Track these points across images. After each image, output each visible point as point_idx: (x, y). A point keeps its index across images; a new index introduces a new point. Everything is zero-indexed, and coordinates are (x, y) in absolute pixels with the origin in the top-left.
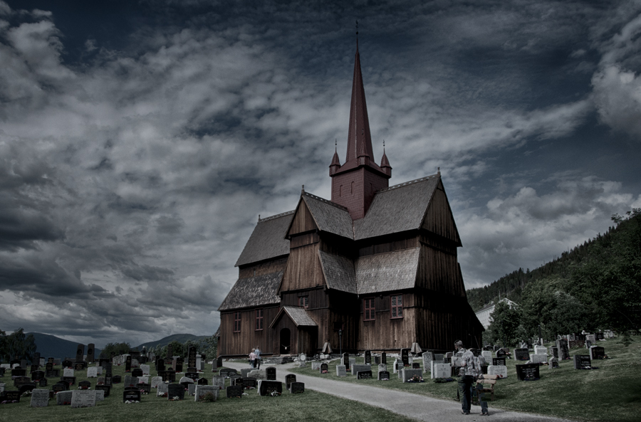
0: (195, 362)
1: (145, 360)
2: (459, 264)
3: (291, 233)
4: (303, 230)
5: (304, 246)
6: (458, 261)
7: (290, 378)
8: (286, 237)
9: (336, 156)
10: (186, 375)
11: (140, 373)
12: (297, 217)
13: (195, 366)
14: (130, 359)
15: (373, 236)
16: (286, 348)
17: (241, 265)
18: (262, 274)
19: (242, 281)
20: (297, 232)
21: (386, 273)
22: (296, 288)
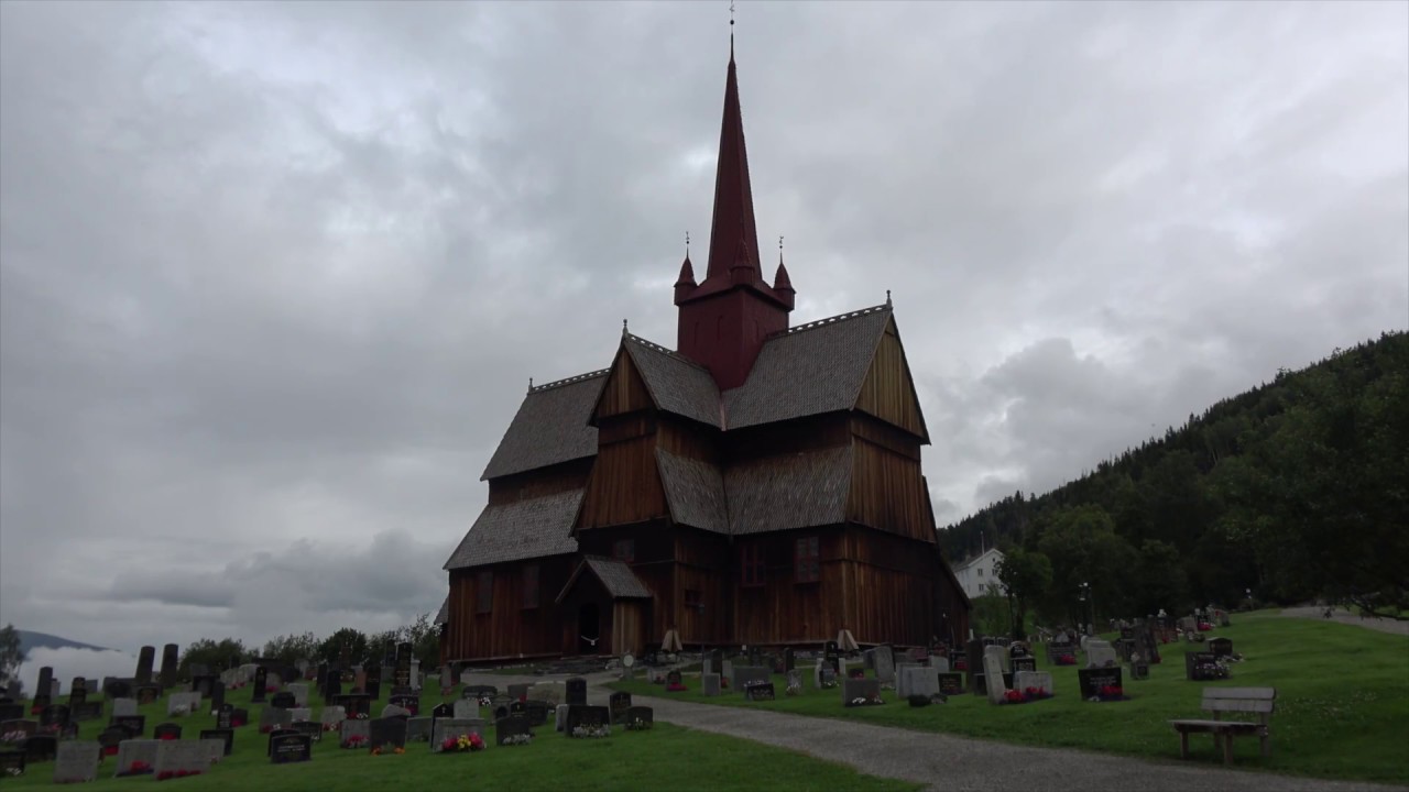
0: (408, 675)
1: (294, 675)
2: (924, 479)
3: (599, 414)
4: (625, 405)
5: (627, 441)
6: (924, 474)
7: (621, 698)
8: (592, 423)
9: (687, 269)
10: (393, 701)
11: (288, 701)
12: (613, 383)
13: (408, 682)
14: (265, 674)
15: (761, 422)
16: (593, 643)
17: (493, 476)
18: (537, 496)
19: (495, 510)
20: (613, 412)
21: (786, 493)
22: (608, 522)
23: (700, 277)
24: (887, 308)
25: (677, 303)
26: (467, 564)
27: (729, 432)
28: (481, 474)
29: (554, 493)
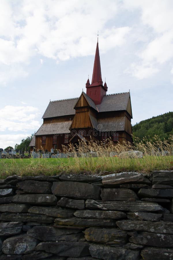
3: (76, 107)
4: (82, 105)
5: (82, 112)
8: (75, 108)
9: (88, 81)
12: (80, 100)
15: (106, 111)
17: (44, 118)
18: (55, 122)
19: (45, 125)
20: (79, 106)
21: (112, 124)
22: (78, 127)
23: (91, 83)
24: (129, 93)
25: (86, 88)
26: (40, 134)
27: (99, 113)
28: (42, 117)
29: (59, 122)
